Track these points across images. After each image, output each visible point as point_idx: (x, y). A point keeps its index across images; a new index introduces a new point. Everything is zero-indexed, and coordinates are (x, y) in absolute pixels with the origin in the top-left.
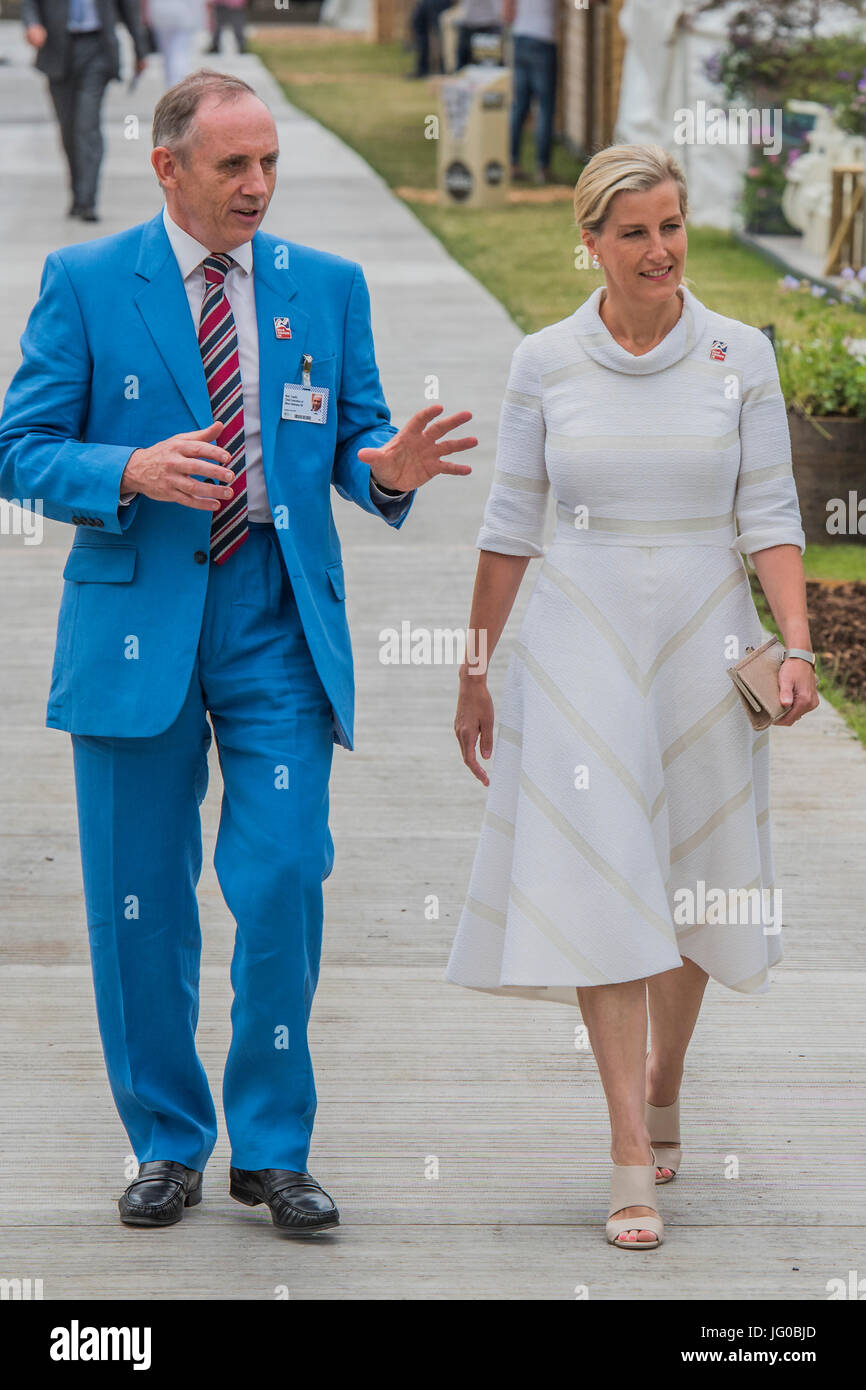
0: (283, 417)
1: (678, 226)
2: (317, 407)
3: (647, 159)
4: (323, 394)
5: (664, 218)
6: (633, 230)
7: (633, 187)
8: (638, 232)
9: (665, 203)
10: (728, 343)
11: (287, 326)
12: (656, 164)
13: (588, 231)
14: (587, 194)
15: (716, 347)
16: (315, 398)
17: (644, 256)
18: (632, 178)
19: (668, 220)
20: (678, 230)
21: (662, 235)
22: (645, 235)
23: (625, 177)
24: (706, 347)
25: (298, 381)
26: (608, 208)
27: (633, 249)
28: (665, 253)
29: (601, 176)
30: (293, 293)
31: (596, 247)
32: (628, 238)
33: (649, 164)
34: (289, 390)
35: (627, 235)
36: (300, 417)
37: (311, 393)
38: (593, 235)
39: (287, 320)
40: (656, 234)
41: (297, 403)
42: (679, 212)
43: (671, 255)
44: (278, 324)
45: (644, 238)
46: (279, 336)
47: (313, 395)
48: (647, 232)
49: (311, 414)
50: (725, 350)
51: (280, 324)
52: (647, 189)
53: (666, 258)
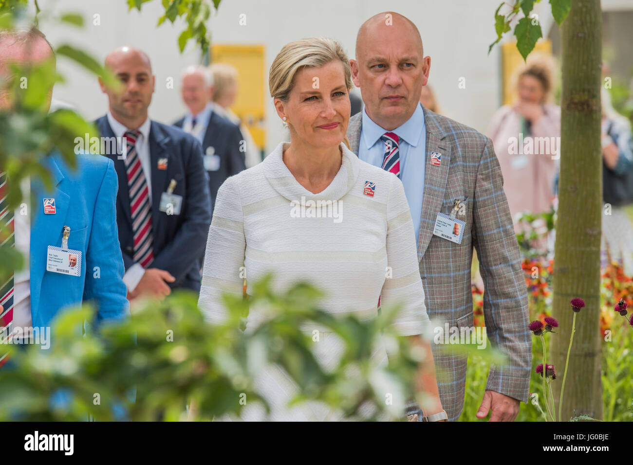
0: (48, 269)
1: (343, 94)
2: (73, 264)
3: (321, 46)
4: (78, 255)
5: (333, 88)
6: (310, 96)
7: (311, 64)
8: (314, 97)
9: (334, 76)
10: (376, 184)
11: (53, 204)
12: (327, 48)
13: (279, 100)
14: (278, 72)
15: (367, 186)
16: (71, 257)
17: (319, 116)
18: (310, 58)
19: (337, 89)
20: (343, 97)
21: (332, 100)
22: (320, 100)
23: (305, 57)
24: (360, 187)
25: (59, 244)
26: (293, 81)
27: (311, 111)
28: (335, 113)
29: (288, 58)
30: (60, 180)
31: (285, 111)
32: (308, 102)
33: (324, 49)
34: (52, 251)
35: (307, 100)
36: (61, 270)
37: (68, 254)
38: (282, 103)
39: (53, 200)
40: (327, 98)
41: (58, 260)
42: (344, 83)
43: (339, 114)
44: (46, 203)
45: (319, 102)
46: (47, 212)
47: (70, 255)
48: (321, 97)
49: (69, 269)
50: (374, 188)
51: (48, 204)
52: (321, 65)
53: (336, 116)
